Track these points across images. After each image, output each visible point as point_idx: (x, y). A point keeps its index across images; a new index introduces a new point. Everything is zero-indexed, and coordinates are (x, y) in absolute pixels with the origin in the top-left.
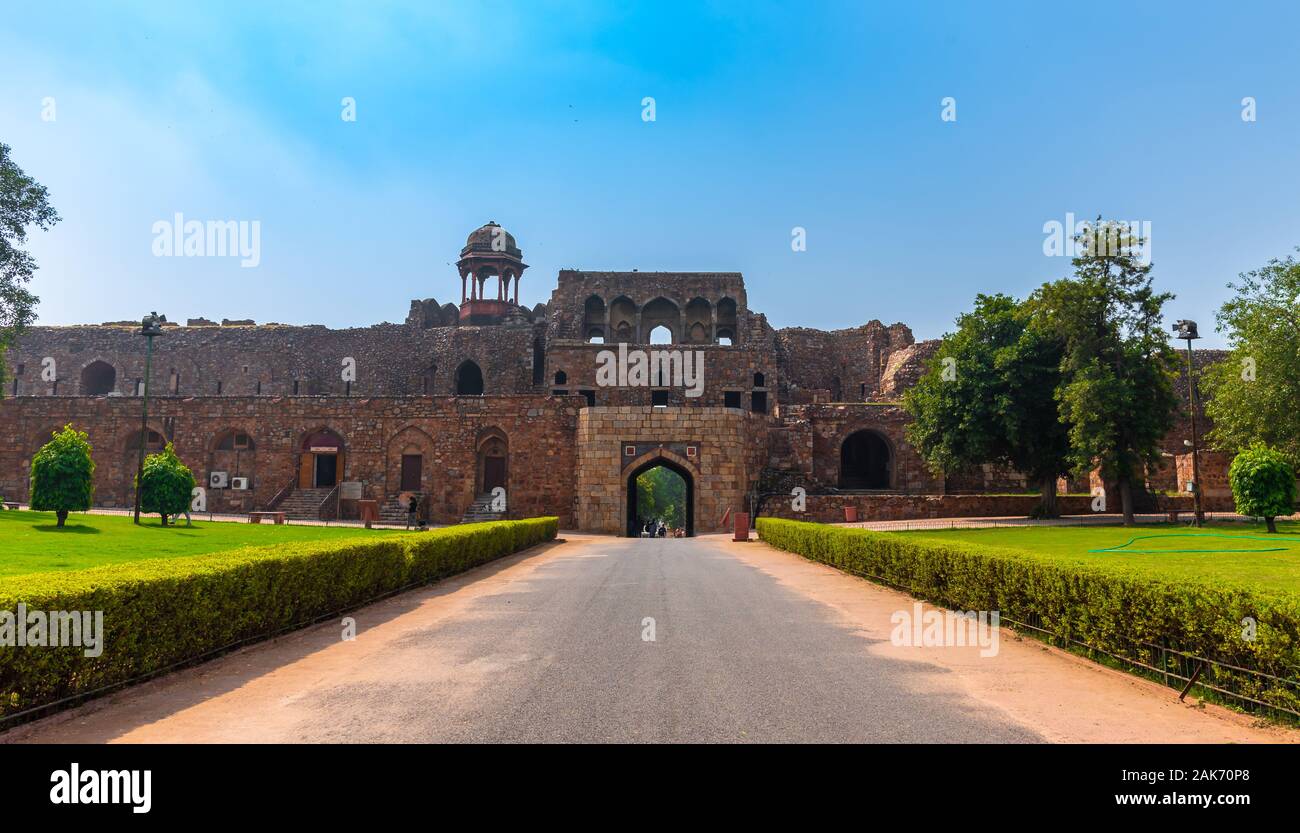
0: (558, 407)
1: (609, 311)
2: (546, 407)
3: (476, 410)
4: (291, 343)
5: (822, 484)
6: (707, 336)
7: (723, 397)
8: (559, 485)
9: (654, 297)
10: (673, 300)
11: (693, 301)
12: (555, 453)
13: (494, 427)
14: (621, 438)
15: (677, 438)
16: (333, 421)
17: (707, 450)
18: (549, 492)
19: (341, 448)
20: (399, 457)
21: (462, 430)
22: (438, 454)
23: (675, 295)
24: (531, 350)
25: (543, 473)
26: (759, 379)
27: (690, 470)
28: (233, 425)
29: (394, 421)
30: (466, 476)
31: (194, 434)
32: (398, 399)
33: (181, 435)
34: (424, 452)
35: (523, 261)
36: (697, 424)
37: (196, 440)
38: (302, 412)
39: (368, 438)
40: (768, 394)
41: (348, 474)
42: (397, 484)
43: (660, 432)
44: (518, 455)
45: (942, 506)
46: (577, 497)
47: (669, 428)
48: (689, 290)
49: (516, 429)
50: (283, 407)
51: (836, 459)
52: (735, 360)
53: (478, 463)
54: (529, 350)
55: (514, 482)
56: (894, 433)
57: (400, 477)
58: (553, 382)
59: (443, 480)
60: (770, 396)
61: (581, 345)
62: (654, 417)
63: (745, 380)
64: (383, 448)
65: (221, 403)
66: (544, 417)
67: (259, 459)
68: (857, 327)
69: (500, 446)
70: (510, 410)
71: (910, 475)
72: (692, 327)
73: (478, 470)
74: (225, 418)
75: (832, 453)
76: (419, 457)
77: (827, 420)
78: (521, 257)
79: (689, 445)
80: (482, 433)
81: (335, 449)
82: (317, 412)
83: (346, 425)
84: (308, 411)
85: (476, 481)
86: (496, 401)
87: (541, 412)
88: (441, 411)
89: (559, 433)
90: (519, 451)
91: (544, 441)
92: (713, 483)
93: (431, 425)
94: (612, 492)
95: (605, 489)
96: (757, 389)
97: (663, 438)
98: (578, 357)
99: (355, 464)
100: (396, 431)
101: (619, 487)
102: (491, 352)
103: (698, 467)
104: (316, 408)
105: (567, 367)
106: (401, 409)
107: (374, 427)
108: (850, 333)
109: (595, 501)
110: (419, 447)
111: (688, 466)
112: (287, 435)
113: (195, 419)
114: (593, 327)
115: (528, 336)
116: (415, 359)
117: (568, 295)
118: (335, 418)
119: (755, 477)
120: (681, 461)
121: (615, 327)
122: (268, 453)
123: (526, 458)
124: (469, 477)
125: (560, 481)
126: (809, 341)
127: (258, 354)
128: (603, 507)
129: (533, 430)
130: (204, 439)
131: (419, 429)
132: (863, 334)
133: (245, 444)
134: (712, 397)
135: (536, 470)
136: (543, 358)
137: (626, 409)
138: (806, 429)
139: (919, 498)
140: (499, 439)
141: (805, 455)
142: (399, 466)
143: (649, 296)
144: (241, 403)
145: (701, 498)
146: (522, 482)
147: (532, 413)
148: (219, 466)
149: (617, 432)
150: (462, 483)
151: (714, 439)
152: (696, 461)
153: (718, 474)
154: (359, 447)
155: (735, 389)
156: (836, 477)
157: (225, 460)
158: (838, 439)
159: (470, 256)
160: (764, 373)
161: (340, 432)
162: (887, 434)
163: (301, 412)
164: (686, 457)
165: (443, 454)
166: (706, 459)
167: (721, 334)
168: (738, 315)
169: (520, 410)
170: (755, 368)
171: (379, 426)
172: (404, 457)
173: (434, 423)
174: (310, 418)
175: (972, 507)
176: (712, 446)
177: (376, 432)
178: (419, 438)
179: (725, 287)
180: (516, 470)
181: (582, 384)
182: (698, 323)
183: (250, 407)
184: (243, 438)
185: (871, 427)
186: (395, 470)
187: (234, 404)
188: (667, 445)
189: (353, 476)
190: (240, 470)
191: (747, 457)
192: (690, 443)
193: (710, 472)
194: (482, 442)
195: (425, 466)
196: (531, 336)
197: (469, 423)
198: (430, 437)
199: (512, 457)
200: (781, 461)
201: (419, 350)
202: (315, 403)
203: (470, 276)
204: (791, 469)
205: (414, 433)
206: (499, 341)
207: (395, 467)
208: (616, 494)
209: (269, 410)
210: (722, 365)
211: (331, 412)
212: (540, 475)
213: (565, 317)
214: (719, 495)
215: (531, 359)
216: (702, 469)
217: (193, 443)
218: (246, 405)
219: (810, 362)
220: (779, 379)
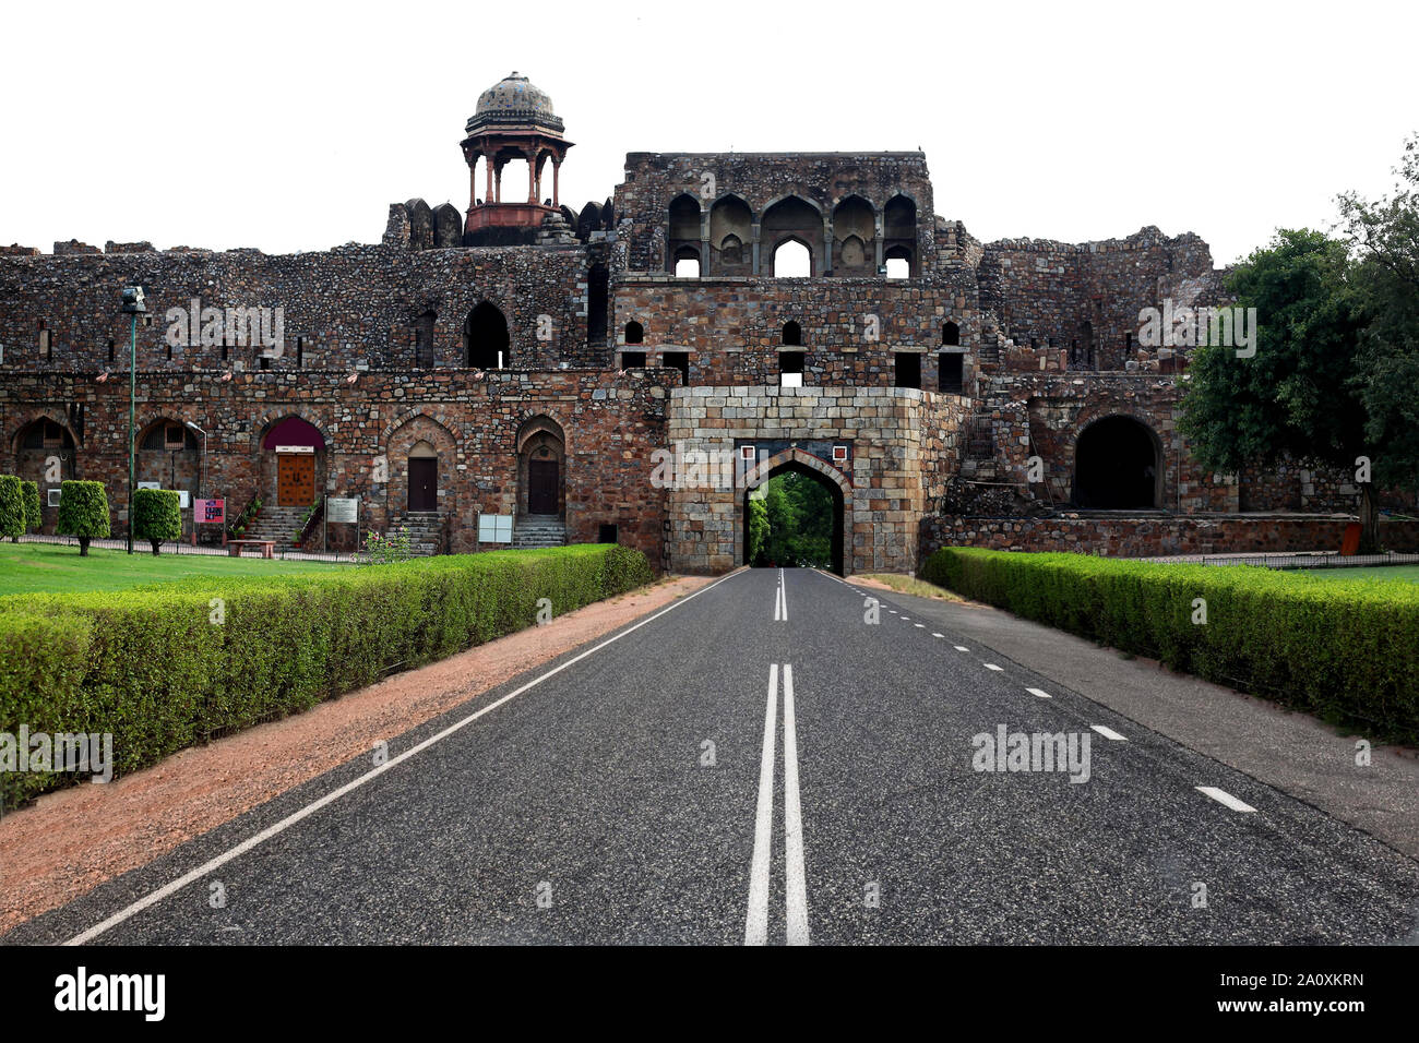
0: (637, 385)
1: (708, 220)
2: (619, 387)
3: (516, 391)
4: (214, 279)
5: (1040, 502)
6: (869, 258)
7: (893, 362)
8: (641, 502)
9: (781, 197)
10: (811, 201)
11: (845, 203)
12: (635, 456)
13: (541, 415)
14: (734, 433)
15: (818, 434)
16: (307, 408)
17: (862, 451)
18: (626, 514)
19: (321, 448)
20: (404, 462)
21: (496, 422)
22: (461, 456)
23: (816, 192)
24: (583, 286)
25: (618, 485)
26: (951, 333)
27: (838, 481)
28: (165, 412)
29: (395, 408)
30: (502, 489)
31: (112, 428)
32: (400, 374)
33: (94, 430)
34: (440, 454)
35: (566, 137)
36: (848, 413)
37: (116, 436)
38: (263, 394)
39: (358, 433)
40: (965, 356)
41: (332, 485)
42: (403, 501)
43: (793, 424)
44: (579, 458)
45: (1222, 535)
46: (669, 522)
47: (806, 419)
48: (838, 184)
49: (576, 419)
50: (234, 388)
51: (1067, 462)
52: (912, 302)
53: (520, 470)
54: (580, 286)
55: (574, 498)
56: (1160, 422)
57: (406, 491)
58: (621, 339)
59: (469, 495)
60: (968, 360)
61: (665, 280)
62: (783, 402)
63: (929, 335)
64: (381, 448)
65: (148, 381)
66: (616, 402)
67: (204, 464)
68: (1121, 236)
69: (551, 444)
70: (567, 390)
71: (1184, 488)
72: (844, 244)
73: (519, 481)
74: (154, 404)
75: (1062, 453)
76: (432, 462)
77: (1055, 401)
78: (562, 129)
79: (836, 444)
80: (526, 425)
81: (311, 449)
82: (284, 394)
83: (325, 412)
84: (271, 393)
85: (517, 497)
86: (545, 377)
87: (615, 392)
88: (463, 392)
89: (638, 425)
90: (581, 452)
91: (618, 437)
92: (872, 501)
93: (449, 414)
94: (722, 514)
95: (710, 510)
96: (947, 349)
97: (796, 434)
98: (660, 299)
99: (341, 471)
100: (399, 423)
101: (732, 506)
102: (520, 290)
103: (849, 476)
104: (282, 388)
105: (644, 316)
106: (405, 389)
107: (367, 416)
108: (1110, 246)
109: (697, 527)
110: (432, 447)
111: (835, 475)
112: (242, 429)
113: (112, 406)
114: (682, 245)
115: (579, 263)
116: (400, 300)
117: (640, 193)
118: (309, 403)
119: (937, 492)
120: (826, 469)
121: (718, 245)
122: (217, 455)
123: (591, 463)
124: (507, 491)
125: (641, 498)
126: (1040, 261)
127: (165, 296)
128: (708, 538)
129: (601, 421)
130: (127, 434)
131: (431, 420)
132: (1130, 250)
133: (181, 441)
134: (874, 362)
135: (606, 481)
136: (606, 301)
137: (741, 390)
138: (1019, 417)
139: (1187, 523)
140: (549, 434)
141: (1016, 457)
142: (405, 473)
143: (774, 194)
144: (176, 382)
145: (854, 524)
146: (585, 499)
147: (599, 395)
148: (147, 473)
149: (728, 424)
150: (497, 500)
151: (873, 435)
152: (846, 468)
153: (881, 487)
154: (346, 445)
155: (912, 350)
156: (1068, 491)
157: (155, 465)
158: (1072, 432)
159: (483, 131)
160: (959, 324)
161: (318, 424)
162: (1150, 423)
163: (261, 394)
164: (831, 463)
165: (468, 457)
166: (861, 464)
167: (892, 253)
168: (918, 226)
169: (581, 390)
170: (945, 316)
171: (375, 415)
172: (411, 460)
173: (455, 410)
174: (275, 403)
175: (1266, 537)
176: (871, 445)
177: (369, 424)
178: (432, 433)
179: (897, 179)
180: (576, 480)
181: (668, 342)
182: (853, 236)
183: (188, 388)
184: (178, 431)
185: (1126, 412)
186: (398, 480)
187: (165, 383)
188: (804, 443)
189: (339, 488)
190: (177, 480)
191: (924, 462)
192: (837, 441)
193: (868, 485)
194: (524, 440)
195: (442, 474)
196: (584, 262)
197: (505, 410)
198: (448, 431)
199: (570, 461)
200: (980, 467)
201: (405, 286)
202: (280, 381)
203: (482, 161)
204: (995, 479)
205: (425, 425)
206: (534, 271)
207: (399, 475)
208: (727, 517)
209: (215, 392)
210: (890, 311)
211: (305, 394)
212: (612, 488)
213: (637, 231)
214: (882, 520)
215: (585, 300)
216: (855, 479)
217: (111, 440)
218: (182, 384)
219: (1041, 297)
220: (986, 330)
